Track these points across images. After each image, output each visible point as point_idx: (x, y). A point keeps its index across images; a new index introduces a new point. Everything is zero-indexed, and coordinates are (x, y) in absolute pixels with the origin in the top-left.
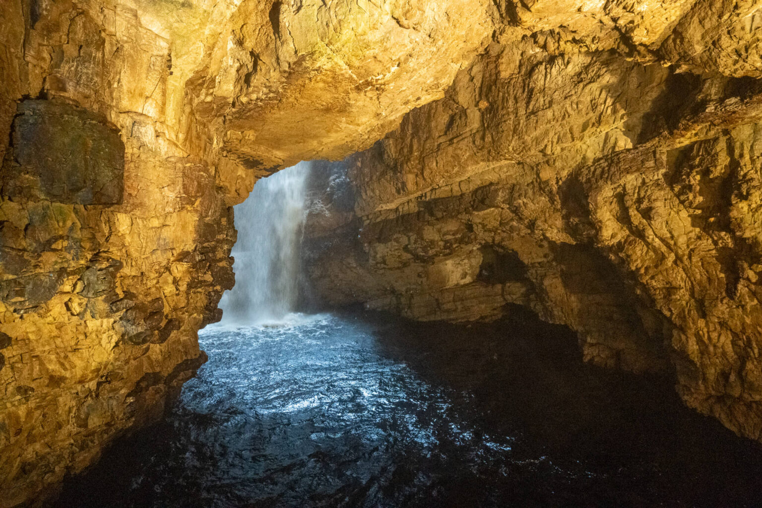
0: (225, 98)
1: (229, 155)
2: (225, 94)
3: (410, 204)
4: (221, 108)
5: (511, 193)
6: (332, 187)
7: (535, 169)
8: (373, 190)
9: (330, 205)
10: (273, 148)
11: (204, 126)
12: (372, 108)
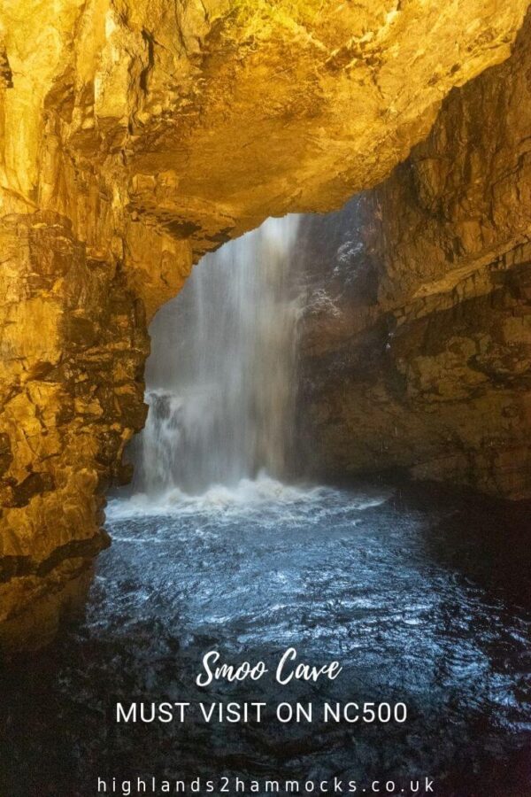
0: (114, 119)
1: (142, 217)
2: (114, 113)
3: (477, 278)
4: (114, 137)
6: (342, 265)
9: (340, 296)
10: (214, 200)
11: (92, 171)
12: (368, 101)
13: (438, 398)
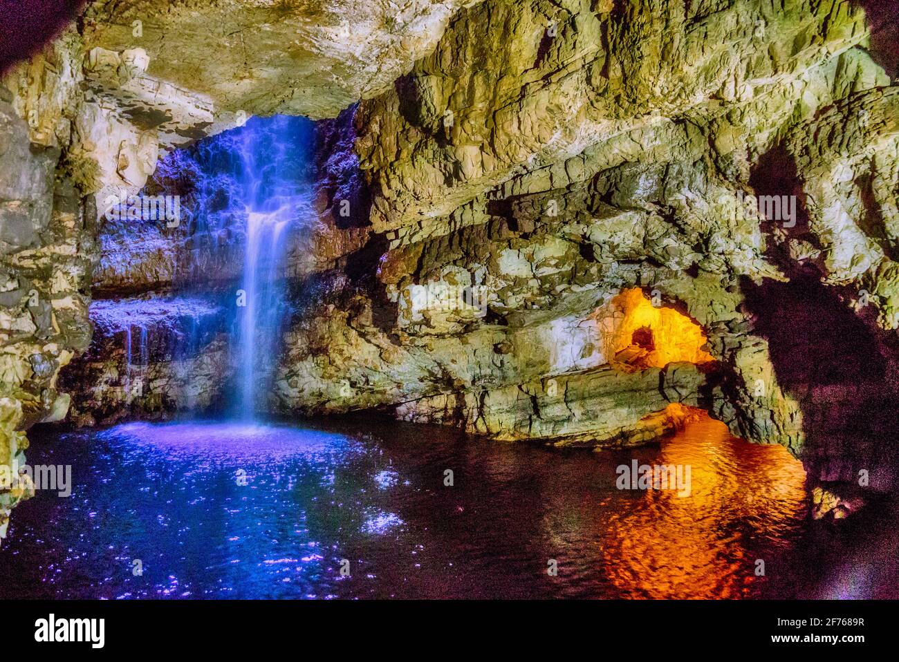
1: (98, 98)
3: (475, 206)
5: (663, 180)
6: (333, 177)
7: (707, 130)
8: (401, 180)
9: (327, 212)
10: (190, 88)
12: (373, 7)
13: (429, 330)
